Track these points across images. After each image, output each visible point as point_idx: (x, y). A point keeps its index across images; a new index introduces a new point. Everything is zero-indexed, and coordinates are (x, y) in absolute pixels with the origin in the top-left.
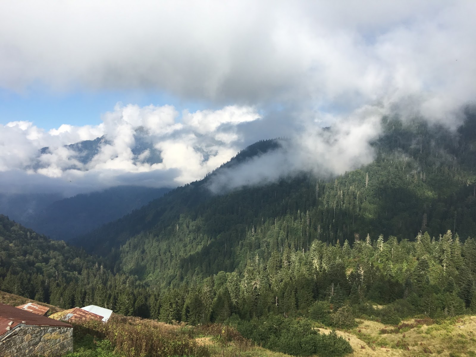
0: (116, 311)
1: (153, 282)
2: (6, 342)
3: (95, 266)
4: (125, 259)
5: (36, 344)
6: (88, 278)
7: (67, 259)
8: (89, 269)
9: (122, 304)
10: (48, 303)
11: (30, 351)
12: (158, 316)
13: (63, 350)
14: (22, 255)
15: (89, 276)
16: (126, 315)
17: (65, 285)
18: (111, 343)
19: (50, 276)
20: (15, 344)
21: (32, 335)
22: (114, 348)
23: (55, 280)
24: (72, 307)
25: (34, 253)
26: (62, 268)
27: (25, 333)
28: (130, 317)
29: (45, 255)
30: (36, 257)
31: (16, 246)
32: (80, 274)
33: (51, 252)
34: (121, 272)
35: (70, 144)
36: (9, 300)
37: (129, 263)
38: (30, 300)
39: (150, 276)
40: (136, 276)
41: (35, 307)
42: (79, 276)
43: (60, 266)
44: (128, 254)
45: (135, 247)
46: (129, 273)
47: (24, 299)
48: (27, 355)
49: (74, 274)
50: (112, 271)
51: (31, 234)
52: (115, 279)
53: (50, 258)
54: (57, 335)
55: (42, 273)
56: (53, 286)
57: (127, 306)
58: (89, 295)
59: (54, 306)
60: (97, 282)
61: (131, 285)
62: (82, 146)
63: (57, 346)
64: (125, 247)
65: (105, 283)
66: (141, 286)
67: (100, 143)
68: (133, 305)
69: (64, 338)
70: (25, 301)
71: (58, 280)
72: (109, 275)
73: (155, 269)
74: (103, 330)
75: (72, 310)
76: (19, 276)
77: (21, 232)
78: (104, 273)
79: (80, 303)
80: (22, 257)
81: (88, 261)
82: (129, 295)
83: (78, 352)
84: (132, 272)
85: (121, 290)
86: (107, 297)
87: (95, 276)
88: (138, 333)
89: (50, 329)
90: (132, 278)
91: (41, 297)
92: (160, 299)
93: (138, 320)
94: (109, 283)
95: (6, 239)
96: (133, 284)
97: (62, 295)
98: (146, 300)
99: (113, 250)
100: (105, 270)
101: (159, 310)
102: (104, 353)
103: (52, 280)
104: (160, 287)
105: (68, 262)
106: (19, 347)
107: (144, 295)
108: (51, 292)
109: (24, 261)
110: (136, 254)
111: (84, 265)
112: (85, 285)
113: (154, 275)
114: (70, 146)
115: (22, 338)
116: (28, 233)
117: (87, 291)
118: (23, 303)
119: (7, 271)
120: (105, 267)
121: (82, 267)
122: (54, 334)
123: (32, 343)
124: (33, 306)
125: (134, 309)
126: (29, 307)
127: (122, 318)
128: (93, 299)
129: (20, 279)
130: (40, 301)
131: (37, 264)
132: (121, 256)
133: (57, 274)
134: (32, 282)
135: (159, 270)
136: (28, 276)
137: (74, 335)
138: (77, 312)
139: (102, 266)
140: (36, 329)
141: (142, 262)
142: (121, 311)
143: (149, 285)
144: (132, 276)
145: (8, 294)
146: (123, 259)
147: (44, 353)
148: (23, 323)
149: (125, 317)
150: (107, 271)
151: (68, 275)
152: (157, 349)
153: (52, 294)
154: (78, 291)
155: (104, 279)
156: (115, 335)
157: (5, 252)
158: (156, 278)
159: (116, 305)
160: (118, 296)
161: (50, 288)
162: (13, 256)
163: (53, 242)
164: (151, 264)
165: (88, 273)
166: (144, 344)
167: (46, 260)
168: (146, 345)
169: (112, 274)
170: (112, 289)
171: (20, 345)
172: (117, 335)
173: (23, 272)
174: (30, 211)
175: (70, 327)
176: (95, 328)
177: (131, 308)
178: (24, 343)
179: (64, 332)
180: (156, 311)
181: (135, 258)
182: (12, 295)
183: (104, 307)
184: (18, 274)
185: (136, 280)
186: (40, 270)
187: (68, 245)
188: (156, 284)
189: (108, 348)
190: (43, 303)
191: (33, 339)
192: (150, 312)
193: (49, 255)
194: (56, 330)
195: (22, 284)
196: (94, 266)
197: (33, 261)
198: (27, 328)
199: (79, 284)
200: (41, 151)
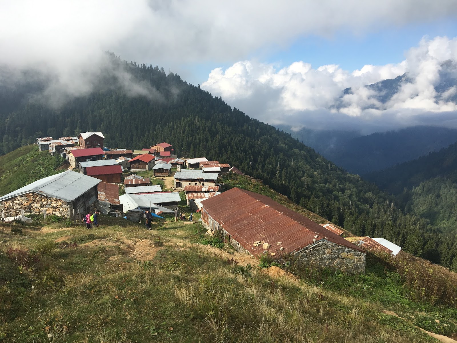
0: (404, 248)
1: (446, 229)
2: (312, 250)
3: (386, 203)
4: (417, 200)
5: (334, 259)
6: (379, 213)
7: (360, 191)
8: (380, 204)
9: (410, 243)
10: (343, 227)
11: (330, 263)
12: (450, 265)
13: (356, 270)
14: (323, 183)
15: (379, 211)
16: (414, 256)
17: (357, 214)
18: (400, 277)
19: (345, 204)
20: (319, 254)
21: (332, 250)
22: (403, 282)
23: (349, 209)
24: (362, 236)
25: (333, 182)
26: (356, 199)
27: (327, 247)
28: (418, 258)
29: (341, 186)
30: (334, 186)
31: (319, 174)
32: (371, 207)
33: (347, 183)
34: (412, 213)
35: (370, 84)
36: (312, 218)
37: (421, 206)
38: (328, 222)
39: (444, 223)
40: (428, 220)
41: (332, 228)
42: (370, 209)
43: (354, 197)
44: (421, 196)
45: (429, 191)
46: (420, 215)
47: (324, 219)
48: (327, 265)
49: (365, 206)
50: (403, 210)
51: (331, 166)
52: (405, 218)
53: (346, 189)
54: (353, 256)
55: (338, 201)
56: (347, 214)
57: (416, 247)
58: (379, 228)
59: (347, 231)
60: (387, 218)
61: (421, 228)
62: (382, 86)
63: (351, 265)
64: (418, 189)
65: (395, 220)
66: (432, 231)
67: (401, 81)
68: (423, 248)
69: (358, 260)
70: (324, 221)
71: (351, 209)
72: (399, 214)
73: (450, 217)
74: (393, 263)
75: (363, 238)
76: (320, 200)
77: (324, 163)
78: (395, 210)
79: (370, 233)
80: (323, 184)
81: (380, 197)
82: (418, 237)
83: (369, 275)
84: (423, 215)
85: (410, 230)
86: (396, 234)
87: (386, 212)
88: (429, 275)
89: (347, 249)
90: (423, 220)
91: (337, 221)
92: (454, 248)
93: (427, 263)
94: (399, 221)
95: (312, 168)
96: (423, 227)
97: (354, 223)
98: (437, 245)
99: (405, 190)
100: (396, 208)
101: (451, 259)
102: (393, 284)
103: (346, 208)
104: (454, 236)
105: (361, 195)
106: (322, 257)
107: (435, 240)
108: (345, 219)
109: (324, 188)
110: (430, 197)
111: (376, 200)
112: (376, 218)
113: (448, 222)
114: (370, 86)
115: (325, 251)
116: (329, 165)
117: (377, 224)
118: (323, 223)
119: (312, 193)
120: (395, 205)
121: (374, 201)
122: (350, 255)
123: (332, 257)
124: (330, 227)
125: (423, 252)
126: (328, 227)
127: (410, 257)
128: (382, 233)
129: (321, 202)
130: (335, 224)
131: (334, 193)
132: (413, 198)
133: (351, 204)
134: (330, 207)
135: (455, 219)
136: (327, 201)
137: (367, 260)
138: (368, 241)
139: (393, 204)
140: (336, 247)
141: (435, 207)
142: (409, 250)
143: (442, 232)
144: (423, 219)
145: (311, 212)
146: (415, 201)
147: (341, 267)
148: (325, 239)
149: (413, 257)
150: (397, 209)
151: (360, 206)
152: (450, 297)
153: (346, 220)
154: (369, 222)
155: (393, 216)
156: (406, 271)
157: (310, 178)
158: (450, 226)
159: (405, 244)
160: (407, 235)
161: (345, 215)
162: (317, 183)
163: (349, 175)
164: (445, 211)
165: (379, 208)
166: (436, 288)
167: (343, 190)
168: (438, 290)
169: (402, 212)
170: (401, 227)
171: (322, 256)
172: (407, 271)
173: (323, 197)
174: (332, 146)
175: (364, 252)
176: (386, 259)
177: (420, 250)
178: (326, 255)
179: (358, 255)
180: (448, 259)
181: (428, 201)
182: (315, 214)
183: (392, 243)
184: (319, 198)
185: (428, 224)
186: (336, 198)
187: (362, 179)
188: (450, 232)
189: (398, 281)
190: (338, 226)
191: (332, 254)
192: (441, 259)
193: (345, 186)
194: (351, 251)
195: (322, 207)
196: (384, 203)
197: (332, 189)
198: (328, 244)
199: (369, 216)
200: (344, 91)
